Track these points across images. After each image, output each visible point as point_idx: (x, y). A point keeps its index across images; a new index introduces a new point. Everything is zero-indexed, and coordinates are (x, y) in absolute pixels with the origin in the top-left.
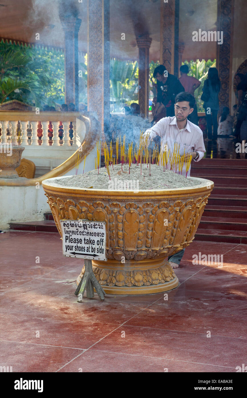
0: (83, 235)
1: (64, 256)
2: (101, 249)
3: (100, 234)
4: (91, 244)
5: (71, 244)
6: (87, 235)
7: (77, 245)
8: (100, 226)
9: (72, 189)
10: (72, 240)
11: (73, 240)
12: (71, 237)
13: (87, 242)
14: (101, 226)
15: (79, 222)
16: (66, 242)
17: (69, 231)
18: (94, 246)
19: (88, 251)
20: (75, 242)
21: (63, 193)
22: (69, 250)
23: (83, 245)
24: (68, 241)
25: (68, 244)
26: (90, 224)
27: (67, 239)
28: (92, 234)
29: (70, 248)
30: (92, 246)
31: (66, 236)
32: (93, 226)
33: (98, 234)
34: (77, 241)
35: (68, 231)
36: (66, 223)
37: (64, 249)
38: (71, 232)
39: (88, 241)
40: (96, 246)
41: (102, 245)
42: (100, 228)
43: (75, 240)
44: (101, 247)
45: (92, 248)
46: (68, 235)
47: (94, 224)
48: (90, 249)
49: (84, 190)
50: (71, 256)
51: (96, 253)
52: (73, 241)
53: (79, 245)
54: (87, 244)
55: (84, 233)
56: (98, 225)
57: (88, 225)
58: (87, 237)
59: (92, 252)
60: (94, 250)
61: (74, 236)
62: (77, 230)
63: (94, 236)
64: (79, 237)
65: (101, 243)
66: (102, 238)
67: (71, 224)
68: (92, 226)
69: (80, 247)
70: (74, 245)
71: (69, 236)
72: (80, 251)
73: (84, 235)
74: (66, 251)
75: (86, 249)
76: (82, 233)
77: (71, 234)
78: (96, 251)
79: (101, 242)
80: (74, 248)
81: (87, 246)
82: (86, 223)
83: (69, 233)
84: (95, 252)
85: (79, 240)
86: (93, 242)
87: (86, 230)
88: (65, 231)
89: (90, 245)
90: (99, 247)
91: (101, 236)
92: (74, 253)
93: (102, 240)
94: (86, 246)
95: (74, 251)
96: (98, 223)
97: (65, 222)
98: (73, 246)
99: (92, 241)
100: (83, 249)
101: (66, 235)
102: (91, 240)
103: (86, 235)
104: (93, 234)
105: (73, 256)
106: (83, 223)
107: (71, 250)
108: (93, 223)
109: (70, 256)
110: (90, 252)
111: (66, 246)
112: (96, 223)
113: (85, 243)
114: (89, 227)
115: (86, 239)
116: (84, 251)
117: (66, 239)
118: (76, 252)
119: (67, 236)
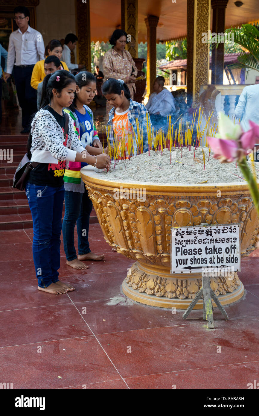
0: (204, 243)
1: (173, 273)
2: (233, 258)
3: (230, 240)
4: (217, 253)
5: (184, 257)
6: (211, 243)
7: (194, 257)
8: (231, 229)
9: (194, 187)
10: (185, 251)
11: (188, 251)
12: (184, 248)
13: (209, 252)
14: (233, 229)
15: (200, 228)
16: (177, 255)
17: (183, 240)
18: (220, 256)
19: (212, 263)
20: (190, 253)
21: (176, 193)
22: (181, 264)
23: (204, 255)
24: (179, 253)
25: (180, 256)
26: (217, 229)
27: (179, 251)
28: (217, 241)
29: (184, 262)
30: (218, 256)
31: (177, 248)
32: (221, 230)
33: (228, 240)
34: (194, 251)
35: (181, 241)
36: (180, 232)
37: (174, 263)
38: (185, 242)
39: (212, 251)
40: (224, 255)
41: (234, 253)
42: (231, 232)
43: (191, 251)
44: (233, 255)
45: (218, 258)
46: (180, 246)
47: (224, 227)
48: (216, 260)
49: (213, 187)
50: (184, 272)
51: (224, 264)
52: (188, 253)
53: (197, 256)
54: (210, 254)
55: (207, 241)
56: (230, 229)
57: (214, 230)
58: (210, 246)
59: (218, 263)
60: (221, 260)
61: (188, 247)
62: (195, 239)
63: (221, 242)
64: (197, 246)
65: (231, 250)
66: (233, 244)
67: (187, 232)
68: (219, 231)
69: (199, 259)
70: (189, 257)
71: (182, 248)
72: (199, 264)
73: (206, 243)
74: (177, 267)
75: (208, 260)
76: (203, 241)
77: (184, 244)
78: (225, 261)
79: (233, 250)
80: (189, 262)
81: (211, 256)
82: (211, 228)
83: (182, 243)
84: (222, 263)
85: (197, 251)
86: (219, 251)
87: (209, 237)
88: (176, 241)
89: (214, 255)
90: (230, 255)
91: (231, 242)
92: (190, 268)
93: (233, 247)
94: (209, 256)
95: (189, 265)
96: (229, 227)
97: (179, 230)
98: (187, 259)
99: (217, 250)
100: (203, 261)
101: (177, 246)
102: (217, 248)
103: (208, 243)
104: (219, 240)
105: (187, 271)
106: (207, 229)
107: (184, 264)
108: (221, 227)
109: (182, 272)
110: (214, 263)
111: (176, 260)
112: (226, 226)
113: (207, 253)
114: (215, 233)
115: (208, 248)
116: (206, 263)
117: (177, 252)
118: (193, 266)
119: (179, 248)
